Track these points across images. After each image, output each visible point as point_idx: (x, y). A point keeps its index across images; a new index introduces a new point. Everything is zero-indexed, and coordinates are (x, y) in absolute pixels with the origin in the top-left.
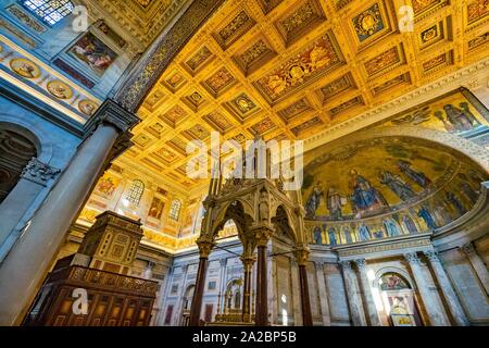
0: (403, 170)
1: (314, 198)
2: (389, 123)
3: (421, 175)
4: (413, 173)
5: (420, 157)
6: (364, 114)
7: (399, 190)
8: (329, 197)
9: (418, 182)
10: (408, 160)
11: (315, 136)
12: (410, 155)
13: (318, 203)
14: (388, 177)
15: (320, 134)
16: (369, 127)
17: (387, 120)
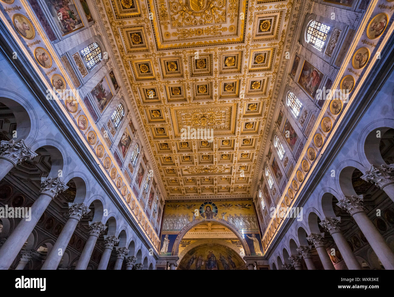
0: (229, 259)
1: (192, 259)
2: (230, 241)
3: (234, 263)
4: (231, 261)
5: (235, 258)
6: (223, 232)
7: (225, 265)
8: (198, 260)
9: (232, 265)
10: (232, 256)
11: (203, 233)
12: (233, 255)
13: (193, 262)
14: (223, 258)
15: (205, 233)
16: (223, 239)
17: (230, 239)
